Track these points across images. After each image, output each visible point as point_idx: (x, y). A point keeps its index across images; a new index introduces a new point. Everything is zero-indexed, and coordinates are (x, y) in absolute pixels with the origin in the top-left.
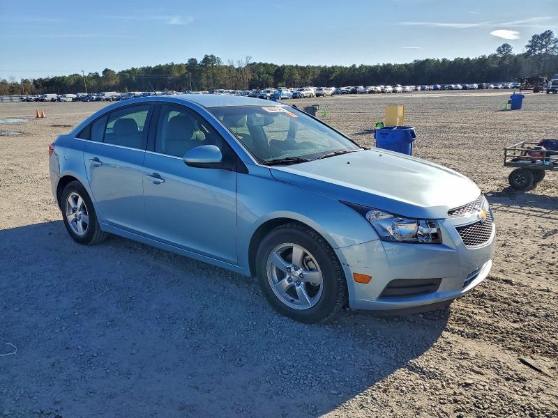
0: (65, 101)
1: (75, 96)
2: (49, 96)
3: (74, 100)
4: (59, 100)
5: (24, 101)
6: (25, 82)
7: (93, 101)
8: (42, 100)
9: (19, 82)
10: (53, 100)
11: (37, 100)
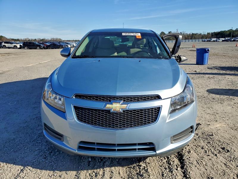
0: (219, 41)
1: (224, 39)
2: (213, 39)
3: (223, 41)
4: (216, 41)
5: (203, 41)
6: (208, 34)
7: (231, 41)
8: (210, 41)
9: (206, 34)
10: (214, 41)
11: (207, 41)
